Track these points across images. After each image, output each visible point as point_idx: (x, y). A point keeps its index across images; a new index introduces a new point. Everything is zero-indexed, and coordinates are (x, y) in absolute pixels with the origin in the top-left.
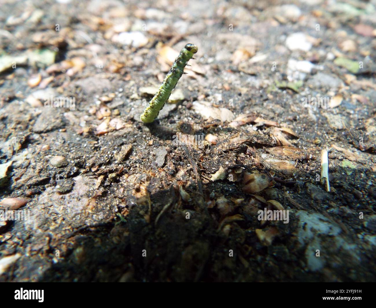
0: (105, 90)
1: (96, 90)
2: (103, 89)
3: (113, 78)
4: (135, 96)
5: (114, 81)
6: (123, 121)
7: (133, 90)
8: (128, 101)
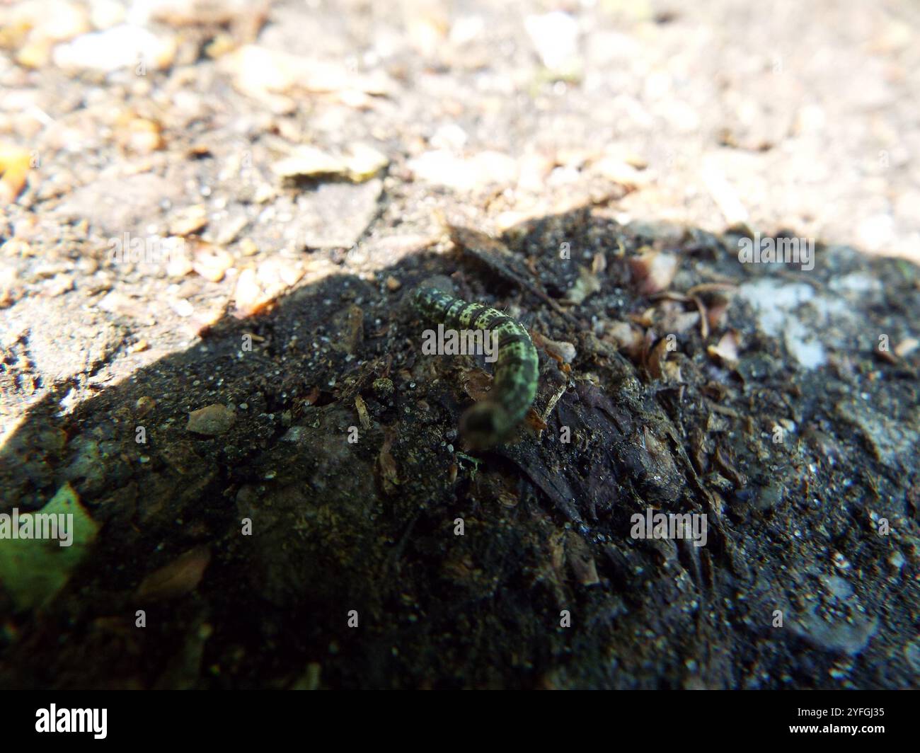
0: (166, 204)
1: (138, 212)
2: (157, 203)
3: (165, 167)
4: (264, 191)
5: (171, 173)
6: (292, 259)
7: (251, 179)
8: (253, 210)
